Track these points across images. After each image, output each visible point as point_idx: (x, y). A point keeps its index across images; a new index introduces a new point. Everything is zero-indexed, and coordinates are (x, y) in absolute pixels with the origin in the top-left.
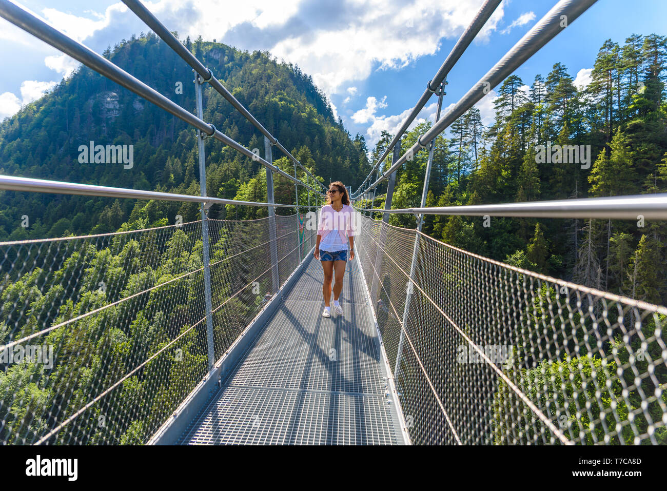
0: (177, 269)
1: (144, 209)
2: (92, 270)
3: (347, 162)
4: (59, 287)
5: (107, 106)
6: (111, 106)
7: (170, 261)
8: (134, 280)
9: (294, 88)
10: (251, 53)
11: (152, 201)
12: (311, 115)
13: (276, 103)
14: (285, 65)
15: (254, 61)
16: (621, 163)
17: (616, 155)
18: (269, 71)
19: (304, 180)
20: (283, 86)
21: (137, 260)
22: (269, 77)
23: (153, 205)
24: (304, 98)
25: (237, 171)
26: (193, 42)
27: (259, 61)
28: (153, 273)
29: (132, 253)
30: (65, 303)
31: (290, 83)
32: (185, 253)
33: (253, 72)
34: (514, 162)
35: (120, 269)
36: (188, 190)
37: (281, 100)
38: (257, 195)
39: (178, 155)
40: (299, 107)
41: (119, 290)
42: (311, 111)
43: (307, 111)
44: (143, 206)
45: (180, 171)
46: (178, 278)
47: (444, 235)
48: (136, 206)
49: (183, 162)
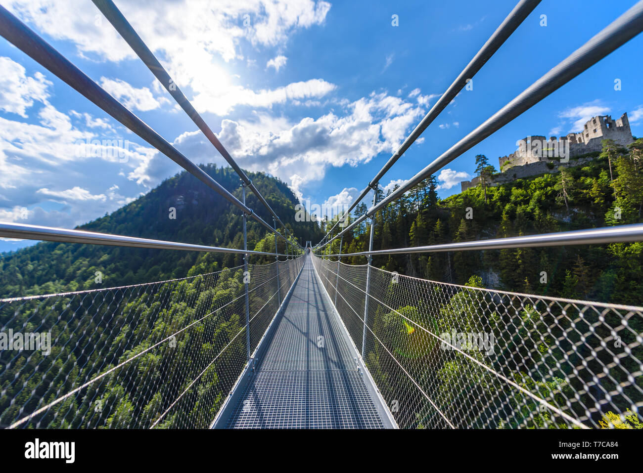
0: (226, 287)
1: (204, 258)
2: (176, 292)
3: (308, 228)
4: (158, 303)
5: (178, 203)
6: (180, 203)
7: (222, 283)
8: (203, 295)
9: (279, 190)
10: (255, 173)
11: (208, 253)
12: (288, 205)
13: (271, 200)
14: (273, 178)
15: (257, 177)
16: (421, 227)
17: (419, 224)
18: (266, 183)
19: (289, 240)
20: (274, 191)
21: (202, 284)
22: (266, 186)
23: (209, 256)
24: (284, 195)
25: (254, 236)
26: (224, 168)
27: (260, 177)
28: (213, 291)
29: (200, 282)
30: (162, 311)
31: (277, 188)
32: (230, 279)
33: (258, 183)
34: (380, 228)
35: (193, 290)
36: (228, 246)
37: (273, 198)
38: (266, 248)
39: (219, 228)
40: (282, 201)
41: (194, 301)
42: (288, 202)
43: (287, 202)
44: (203, 256)
45: (221, 237)
46: (227, 291)
47: (353, 261)
48: (200, 256)
49: (223, 232)
